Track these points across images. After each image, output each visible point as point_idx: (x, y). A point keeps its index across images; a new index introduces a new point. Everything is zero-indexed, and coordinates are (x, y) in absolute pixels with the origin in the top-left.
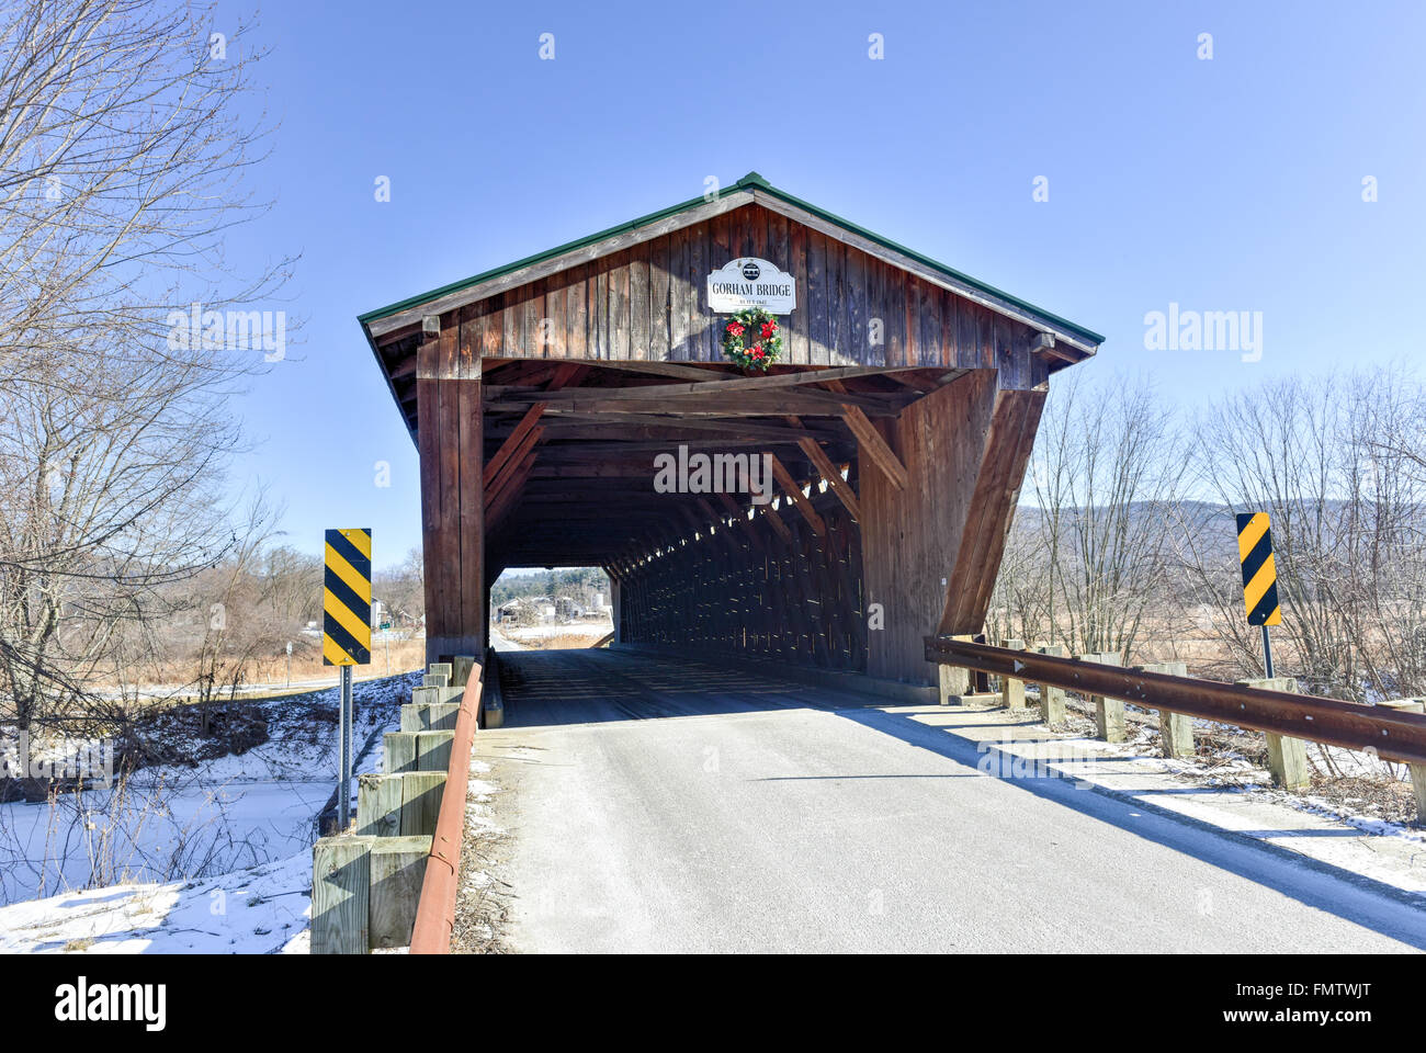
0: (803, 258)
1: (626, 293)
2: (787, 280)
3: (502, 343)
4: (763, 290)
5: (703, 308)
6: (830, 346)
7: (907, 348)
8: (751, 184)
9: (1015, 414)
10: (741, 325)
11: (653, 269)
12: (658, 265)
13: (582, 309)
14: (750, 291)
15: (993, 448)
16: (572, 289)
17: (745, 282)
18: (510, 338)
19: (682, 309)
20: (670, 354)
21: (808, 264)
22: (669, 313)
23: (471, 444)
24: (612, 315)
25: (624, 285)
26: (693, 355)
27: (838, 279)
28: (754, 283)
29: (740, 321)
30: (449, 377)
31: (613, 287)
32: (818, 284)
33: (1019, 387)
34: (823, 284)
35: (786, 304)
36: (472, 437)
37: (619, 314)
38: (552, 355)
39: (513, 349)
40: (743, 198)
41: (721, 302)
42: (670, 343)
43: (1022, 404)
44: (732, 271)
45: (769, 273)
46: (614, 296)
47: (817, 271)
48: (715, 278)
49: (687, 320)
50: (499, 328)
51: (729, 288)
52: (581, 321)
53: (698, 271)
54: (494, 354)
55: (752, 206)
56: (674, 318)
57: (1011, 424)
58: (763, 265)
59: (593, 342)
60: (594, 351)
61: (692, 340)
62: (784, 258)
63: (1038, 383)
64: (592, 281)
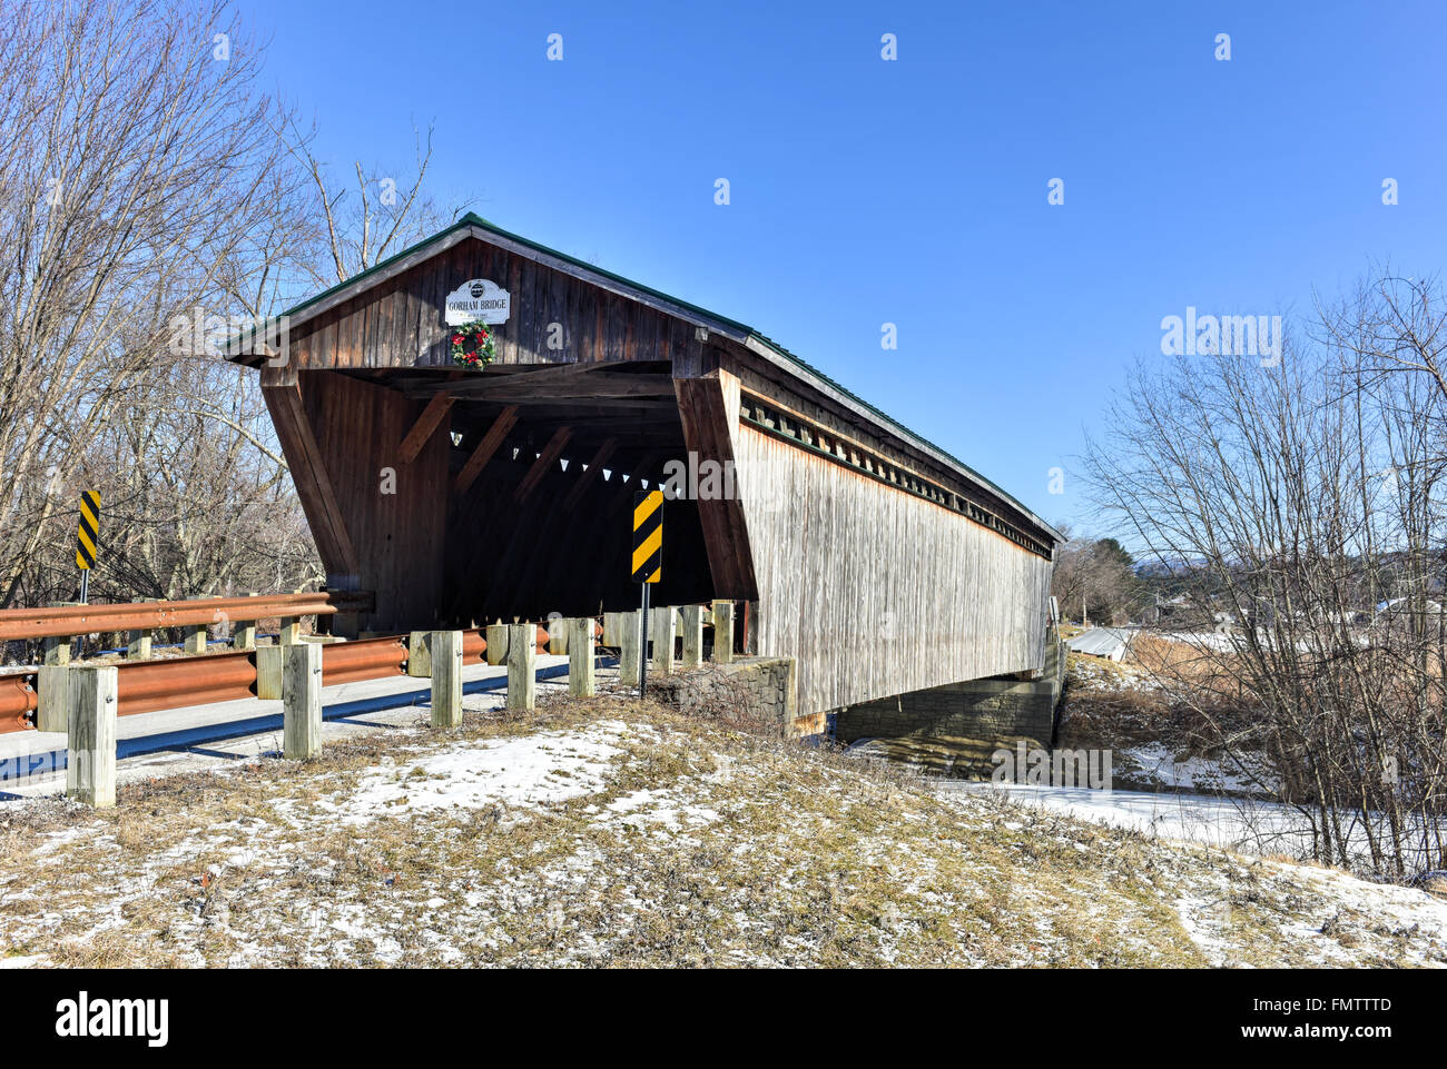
0: (518, 276)
1: (391, 316)
2: (504, 295)
3: (309, 360)
4: (486, 305)
5: (443, 324)
6: (534, 350)
7: (596, 346)
8: (470, 221)
9: (697, 400)
10: (462, 336)
11: (410, 298)
12: (413, 294)
13: (361, 330)
14: (476, 307)
15: (691, 430)
16: (355, 315)
17: (472, 299)
18: (315, 355)
19: (428, 325)
20: (417, 361)
21: (522, 281)
22: (418, 328)
23: (307, 431)
24: (380, 333)
25: (390, 308)
26: (433, 360)
27: (545, 291)
28: (479, 300)
29: (461, 332)
30: (278, 384)
31: (382, 311)
32: (528, 297)
33: (690, 376)
34: (532, 297)
35: (501, 316)
36: (306, 426)
37: (385, 332)
38: (341, 365)
39: (316, 364)
40: (462, 234)
41: (455, 317)
42: (418, 353)
43: (700, 390)
44: (463, 293)
45: (492, 291)
46: (381, 317)
47: (528, 286)
48: (452, 298)
49: (431, 333)
50: (308, 348)
51: (461, 306)
52: (360, 340)
53: (440, 294)
54: (305, 368)
55: (470, 239)
56: (422, 332)
57: (698, 408)
58: (486, 283)
59: (367, 354)
60: (367, 361)
61: (432, 349)
62: (503, 278)
63: (708, 371)
64: (369, 308)
